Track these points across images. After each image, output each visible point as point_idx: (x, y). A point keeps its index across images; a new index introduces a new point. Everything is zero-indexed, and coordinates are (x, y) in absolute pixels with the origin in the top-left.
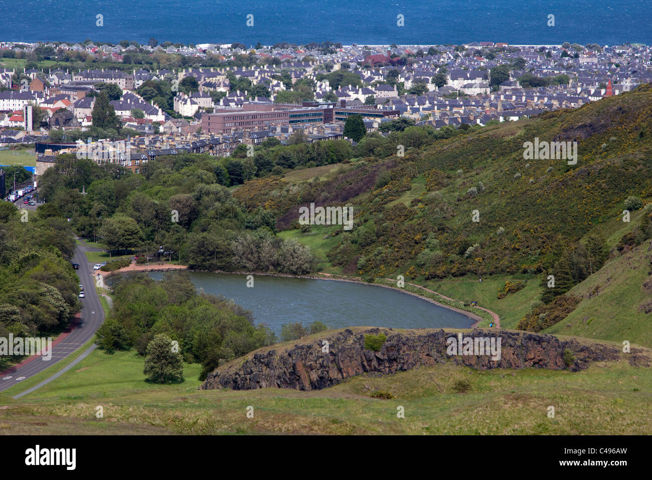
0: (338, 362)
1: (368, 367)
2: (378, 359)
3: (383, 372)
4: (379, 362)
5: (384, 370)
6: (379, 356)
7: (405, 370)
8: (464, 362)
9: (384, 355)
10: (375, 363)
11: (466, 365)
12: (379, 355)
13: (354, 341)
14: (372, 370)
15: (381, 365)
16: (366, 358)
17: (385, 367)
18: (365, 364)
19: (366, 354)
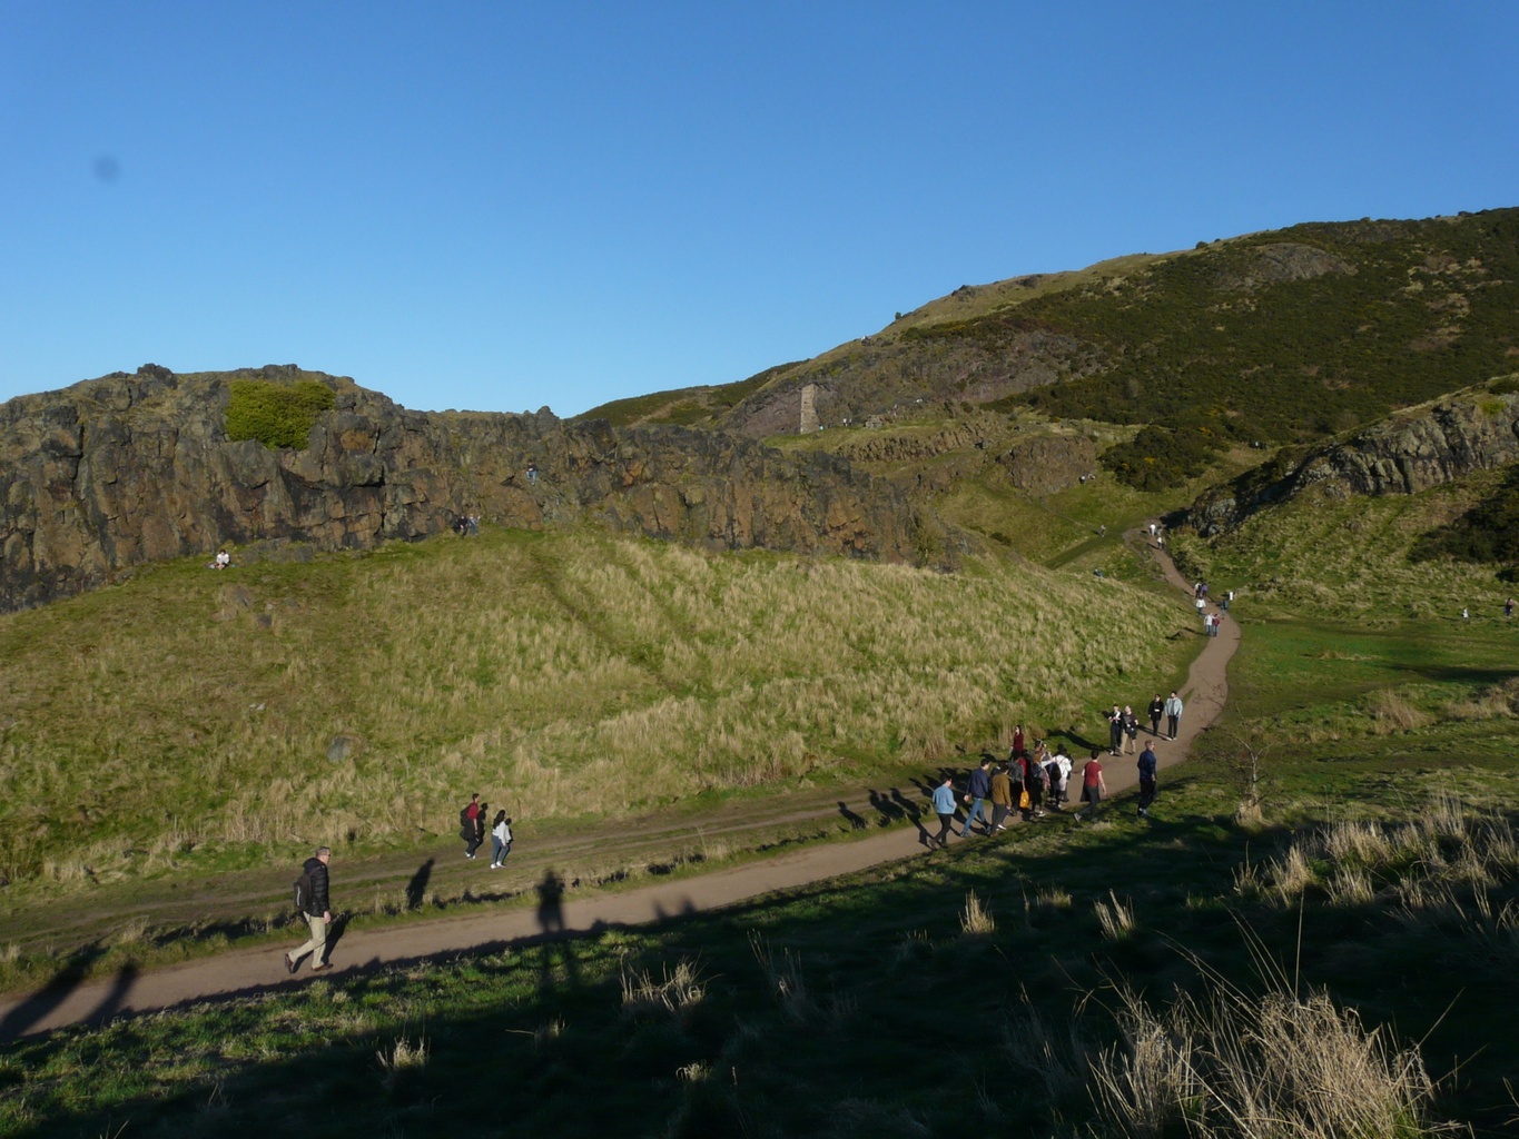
0: (90, 491)
1: (242, 521)
2: (292, 482)
3: (316, 539)
4: (296, 498)
5: (320, 533)
6: (297, 469)
7: (419, 536)
8: (638, 519)
9: (322, 463)
10: (275, 499)
11: (647, 532)
12: (298, 463)
13: (180, 406)
14: (262, 535)
15: (307, 509)
16: (234, 481)
17: (328, 517)
18: (231, 502)
19: (234, 459)
